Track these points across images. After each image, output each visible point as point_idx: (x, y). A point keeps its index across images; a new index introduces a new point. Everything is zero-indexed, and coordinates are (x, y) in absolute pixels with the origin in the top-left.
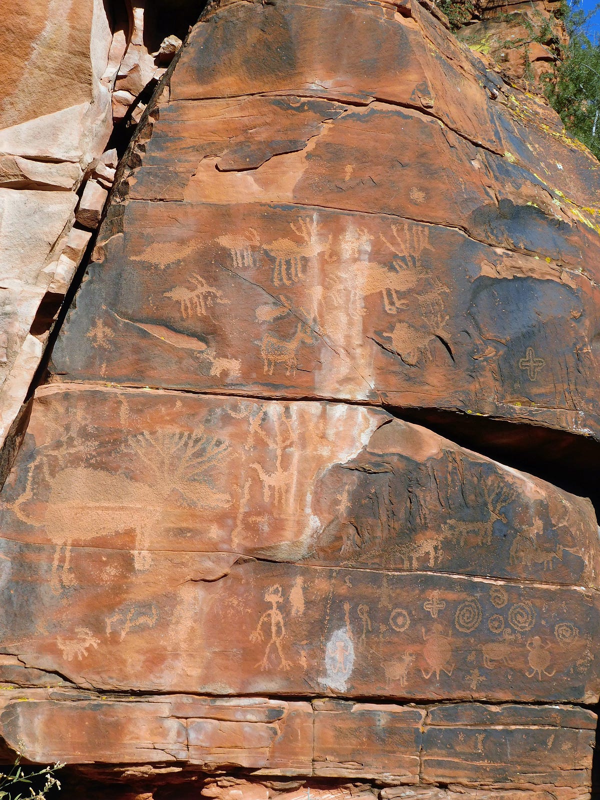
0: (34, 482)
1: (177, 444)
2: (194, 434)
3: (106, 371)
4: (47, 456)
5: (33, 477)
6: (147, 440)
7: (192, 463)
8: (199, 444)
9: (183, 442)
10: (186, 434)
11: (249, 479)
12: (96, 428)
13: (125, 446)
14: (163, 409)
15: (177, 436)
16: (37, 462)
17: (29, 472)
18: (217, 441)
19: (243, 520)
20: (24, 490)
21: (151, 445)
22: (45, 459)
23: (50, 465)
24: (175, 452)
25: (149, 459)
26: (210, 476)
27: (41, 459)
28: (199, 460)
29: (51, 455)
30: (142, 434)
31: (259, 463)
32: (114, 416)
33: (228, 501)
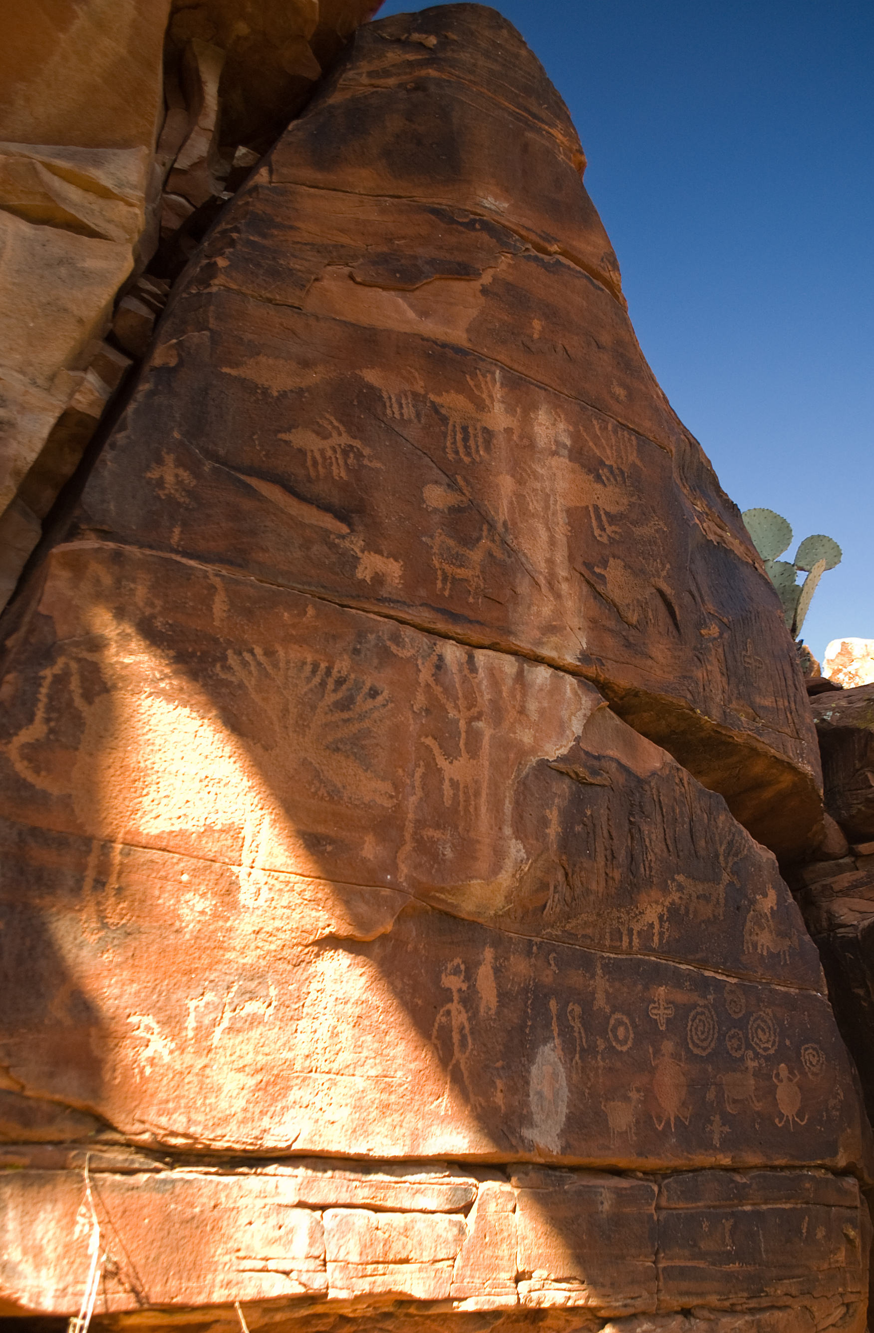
0: (50, 708)
1: (308, 680)
2: (336, 670)
3: (181, 539)
4: (79, 660)
5: (50, 697)
6: (259, 664)
7: (333, 719)
8: (344, 687)
9: (317, 680)
10: (323, 665)
11: (422, 763)
12: (171, 625)
13: (222, 667)
14: (286, 614)
15: (308, 668)
16: (57, 669)
17: (40, 685)
18: (371, 689)
19: (415, 833)
20: (31, 719)
21: (267, 675)
22: (74, 666)
23: (83, 679)
24: (306, 694)
25: (263, 699)
26: (363, 747)
27: (67, 665)
28: (346, 715)
29: (86, 660)
30: (251, 651)
31: (436, 739)
32: (201, 610)
33: (391, 797)
